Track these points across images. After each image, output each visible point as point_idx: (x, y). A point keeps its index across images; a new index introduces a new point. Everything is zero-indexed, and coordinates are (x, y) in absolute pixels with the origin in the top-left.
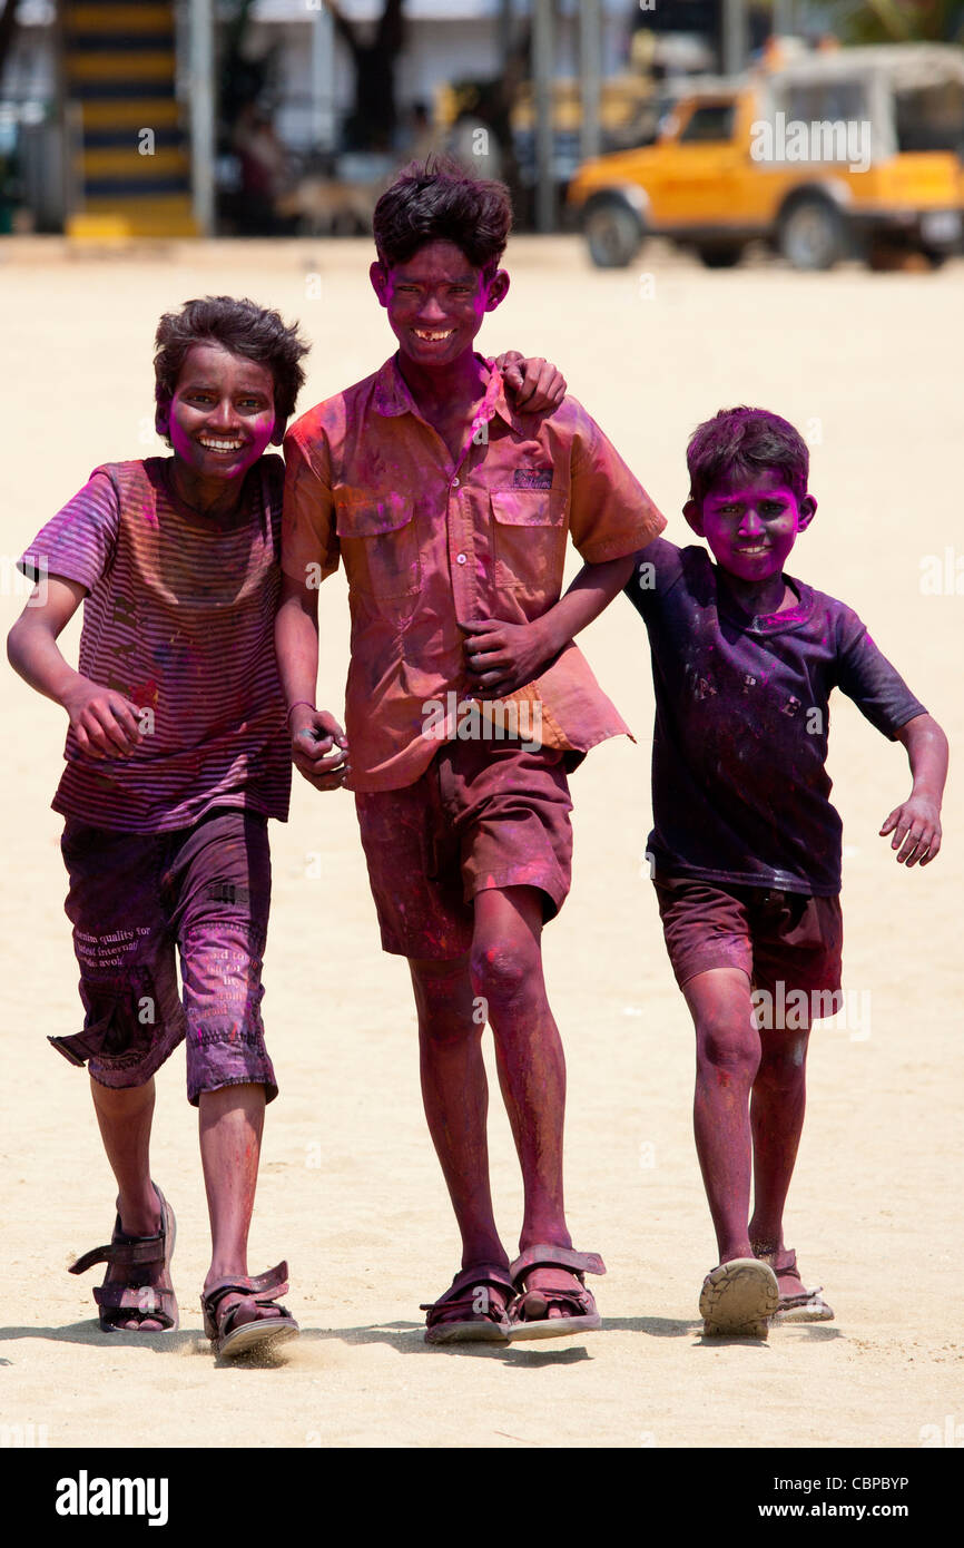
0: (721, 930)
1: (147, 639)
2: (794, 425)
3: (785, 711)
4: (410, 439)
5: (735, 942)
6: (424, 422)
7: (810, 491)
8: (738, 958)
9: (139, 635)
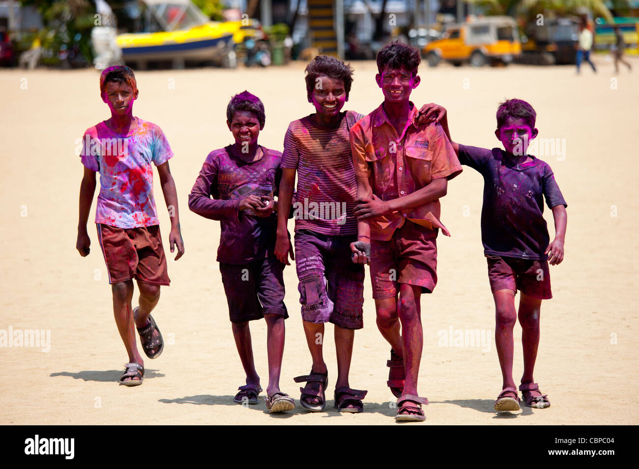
0: (505, 275)
1: (314, 169)
2: (531, 105)
3: (527, 195)
4: (386, 129)
5: (509, 279)
6: (390, 124)
7: (536, 127)
8: (509, 285)
9: (311, 169)
